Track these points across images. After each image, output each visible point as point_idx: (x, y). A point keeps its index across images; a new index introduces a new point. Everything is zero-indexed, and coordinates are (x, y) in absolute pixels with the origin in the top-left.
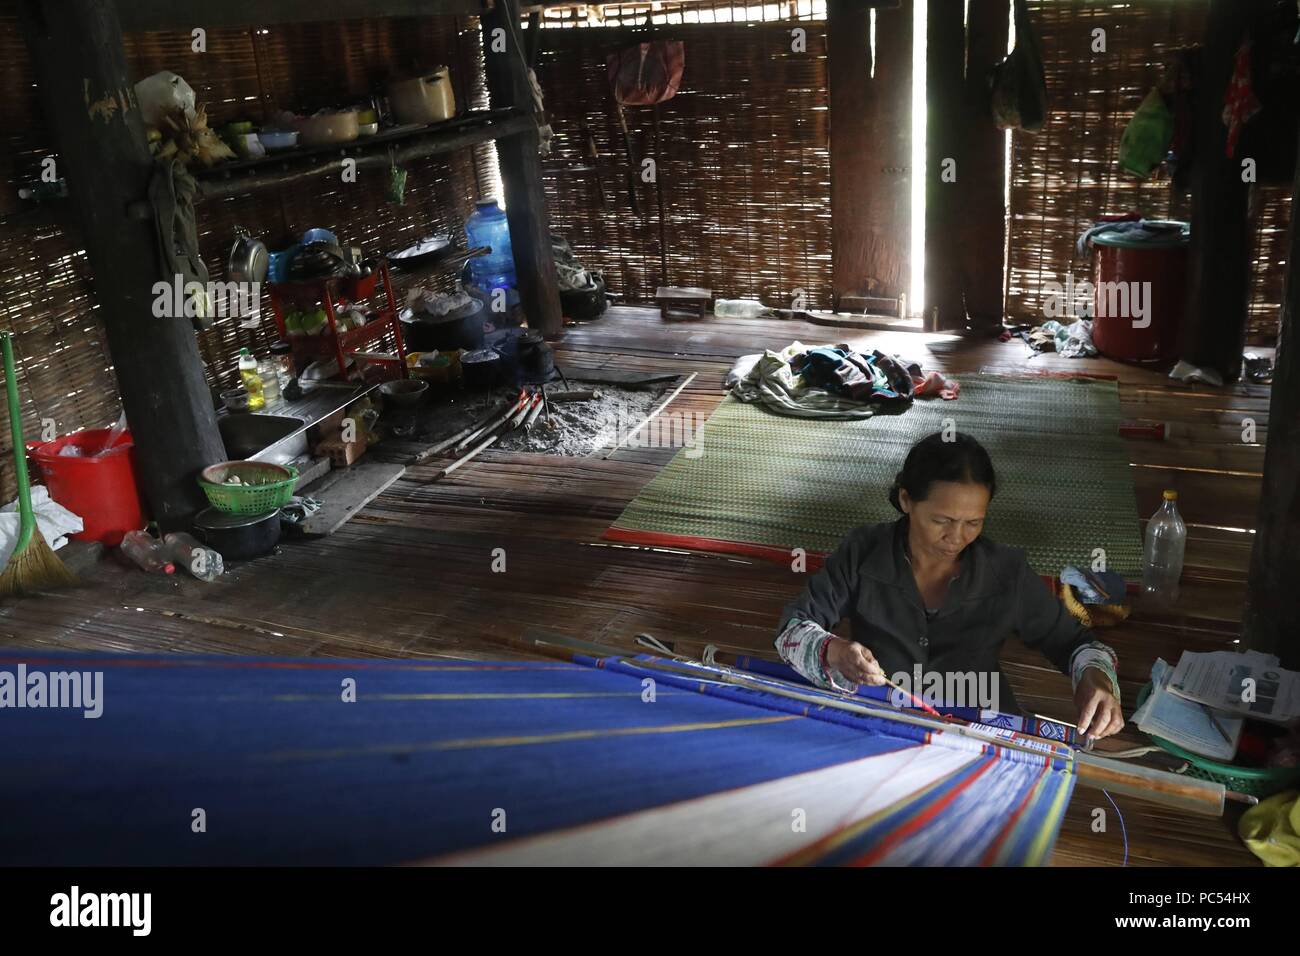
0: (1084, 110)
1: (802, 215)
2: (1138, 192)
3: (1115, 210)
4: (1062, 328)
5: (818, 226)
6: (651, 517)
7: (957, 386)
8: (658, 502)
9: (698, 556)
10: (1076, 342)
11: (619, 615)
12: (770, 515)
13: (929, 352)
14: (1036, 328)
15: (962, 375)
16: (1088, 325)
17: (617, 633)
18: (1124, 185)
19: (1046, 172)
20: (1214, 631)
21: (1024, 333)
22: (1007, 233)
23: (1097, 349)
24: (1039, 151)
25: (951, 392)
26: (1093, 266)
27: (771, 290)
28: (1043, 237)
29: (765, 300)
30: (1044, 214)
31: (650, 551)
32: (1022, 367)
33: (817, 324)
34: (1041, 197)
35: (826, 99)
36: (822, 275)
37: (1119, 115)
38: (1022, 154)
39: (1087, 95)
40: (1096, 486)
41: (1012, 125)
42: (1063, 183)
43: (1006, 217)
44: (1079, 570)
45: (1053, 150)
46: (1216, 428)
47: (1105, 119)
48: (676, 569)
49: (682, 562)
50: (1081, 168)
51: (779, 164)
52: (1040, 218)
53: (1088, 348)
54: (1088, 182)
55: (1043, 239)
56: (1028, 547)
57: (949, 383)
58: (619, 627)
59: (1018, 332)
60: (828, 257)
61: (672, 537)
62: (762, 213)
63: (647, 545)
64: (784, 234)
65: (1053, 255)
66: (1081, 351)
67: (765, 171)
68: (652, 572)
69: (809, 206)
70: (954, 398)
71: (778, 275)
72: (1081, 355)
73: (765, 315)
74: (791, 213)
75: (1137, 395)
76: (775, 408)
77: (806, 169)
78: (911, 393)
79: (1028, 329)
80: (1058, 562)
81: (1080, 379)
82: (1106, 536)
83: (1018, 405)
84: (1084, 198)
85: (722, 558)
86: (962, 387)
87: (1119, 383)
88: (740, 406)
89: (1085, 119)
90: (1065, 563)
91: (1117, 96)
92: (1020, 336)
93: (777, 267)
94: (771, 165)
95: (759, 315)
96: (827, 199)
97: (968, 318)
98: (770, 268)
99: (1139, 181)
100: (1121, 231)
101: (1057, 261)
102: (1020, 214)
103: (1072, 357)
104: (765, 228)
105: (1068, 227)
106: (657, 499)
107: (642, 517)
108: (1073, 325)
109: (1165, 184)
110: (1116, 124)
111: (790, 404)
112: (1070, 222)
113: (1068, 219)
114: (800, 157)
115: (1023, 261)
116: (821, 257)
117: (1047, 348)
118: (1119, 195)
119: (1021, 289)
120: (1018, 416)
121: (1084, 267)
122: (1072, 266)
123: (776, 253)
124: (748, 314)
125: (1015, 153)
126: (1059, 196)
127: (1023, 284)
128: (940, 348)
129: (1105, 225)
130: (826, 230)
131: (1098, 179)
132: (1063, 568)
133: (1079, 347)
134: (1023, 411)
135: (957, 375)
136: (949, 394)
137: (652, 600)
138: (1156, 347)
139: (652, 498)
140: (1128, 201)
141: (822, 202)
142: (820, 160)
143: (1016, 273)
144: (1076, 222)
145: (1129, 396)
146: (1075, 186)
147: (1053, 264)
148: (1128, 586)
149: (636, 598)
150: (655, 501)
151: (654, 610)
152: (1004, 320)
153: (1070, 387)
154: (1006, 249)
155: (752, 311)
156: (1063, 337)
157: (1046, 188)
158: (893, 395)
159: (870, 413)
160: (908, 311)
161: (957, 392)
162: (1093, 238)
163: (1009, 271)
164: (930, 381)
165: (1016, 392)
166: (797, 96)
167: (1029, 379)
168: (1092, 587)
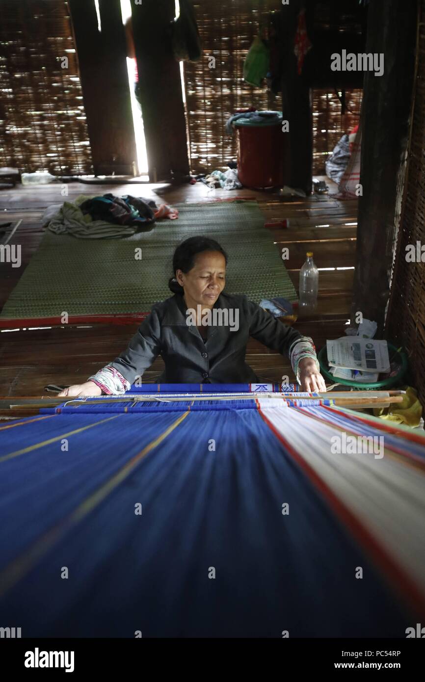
0: (221, 49)
1: (68, 118)
2: (252, 96)
3: (242, 106)
4: (223, 174)
5: (79, 123)
6: (22, 310)
7: (177, 211)
8: (24, 300)
9: (58, 328)
10: (231, 181)
11: (21, 371)
13: (155, 194)
14: (209, 175)
15: (177, 205)
16: (235, 171)
18: (245, 92)
19: (204, 86)
20: (336, 320)
21: (202, 179)
22: (187, 123)
23: (242, 184)
24: (199, 74)
25: (174, 215)
26: (234, 138)
27: (55, 166)
28: (206, 124)
29: (52, 171)
30: (205, 110)
31: (27, 330)
32: (207, 197)
33: (86, 183)
34: (203, 101)
35: (73, 44)
36: (84, 154)
37: (238, 52)
38: (190, 77)
39: (221, 41)
40: (261, 256)
41: (184, 58)
42: (214, 92)
43: (186, 113)
44: (269, 300)
45: (207, 73)
46: (309, 219)
47: (231, 55)
50: (222, 83)
51: (49, 86)
52: (203, 113)
53: (238, 184)
54: (226, 91)
55: (206, 125)
56: (245, 292)
57: (172, 210)
59: (199, 178)
60: (87, 143)
61: (39, 320)
62: (42, 118)
63: (24, 327)
64: (58, 131)
65: (213, 134)
66: (234, 186)
67: (41, 90)
69: (71, 113)
70: (177, 218)
71: (58, 156)
72: (235, 188)
73: (54, 181)
74: (60, 118)
75: (268, 206)
76: (77, 235)
77: (67, 89)
78: (153, 218)
79: (204, 176)
80: (258, 298)
81: (238, 201)
82: (273, 281)
83: (211, 218)
84: (225, 100)
85: (73, 327)
86: (179, 212)
87: (257, 201)
88: (55, 236)
89: (221, 54)
90: (262, 298)
91: (236, 41)
92: (201, 181)
93: (57, 152)
94: (44, 87)
95: (50, 181)
96: (82, 108)
97: (172, 173)
98: (52, 152)
99: (252, 89)
100: (248, 118)
101: (215, 137)
102: (192, 111)
103: (230, 190)
104: (46, 127)
105: (218, 117)
107: (16, 310)
108: (226, 172)
109: (265, 90)
110: (238, 57)
112: (219, 114)
113: (218, 113)
114: (62, 82)
115: (197, 138)
116: (82, 143)
117: (217, 186)
118: (243, 98)
119: (197, 155)
120: (213, 224)
121: (229, 139)
122: (223, 139)
123: (55, 142)
124: (44, 181)
125: (186, 75)
126: (212, 100)
127: (198, 152)
128: (161, 192)
129: (239, 115)
130: (83, 127)
131: (231, 89)
132: (261, 301)
133: (232, 184)
134: (214, 221)
135: (174, 205)
136: (173, 216)
138: (271, 180)
140: (248, 101)
141: (79, 110)
142: (74, 83)
143: (194, 145)
144: (222, 114)
145: (264, 207)
146: (219, 93)
147: (213, 139)
148: (293, 305)
152: (191, 172)
153: (234, 206)
154: (187, 132)
155: (46, 179)
156: (224, 180)
157: (205, 95)
158: (144, 220)
159: (133, 232)
160: (138, 172)
161: (177, 214)
162: (234, 122)
163: (190, 144)
164: (162, 210)
165: (208, 211)
166: (55, 43)
167: (211, 204)
168: (278, 308)
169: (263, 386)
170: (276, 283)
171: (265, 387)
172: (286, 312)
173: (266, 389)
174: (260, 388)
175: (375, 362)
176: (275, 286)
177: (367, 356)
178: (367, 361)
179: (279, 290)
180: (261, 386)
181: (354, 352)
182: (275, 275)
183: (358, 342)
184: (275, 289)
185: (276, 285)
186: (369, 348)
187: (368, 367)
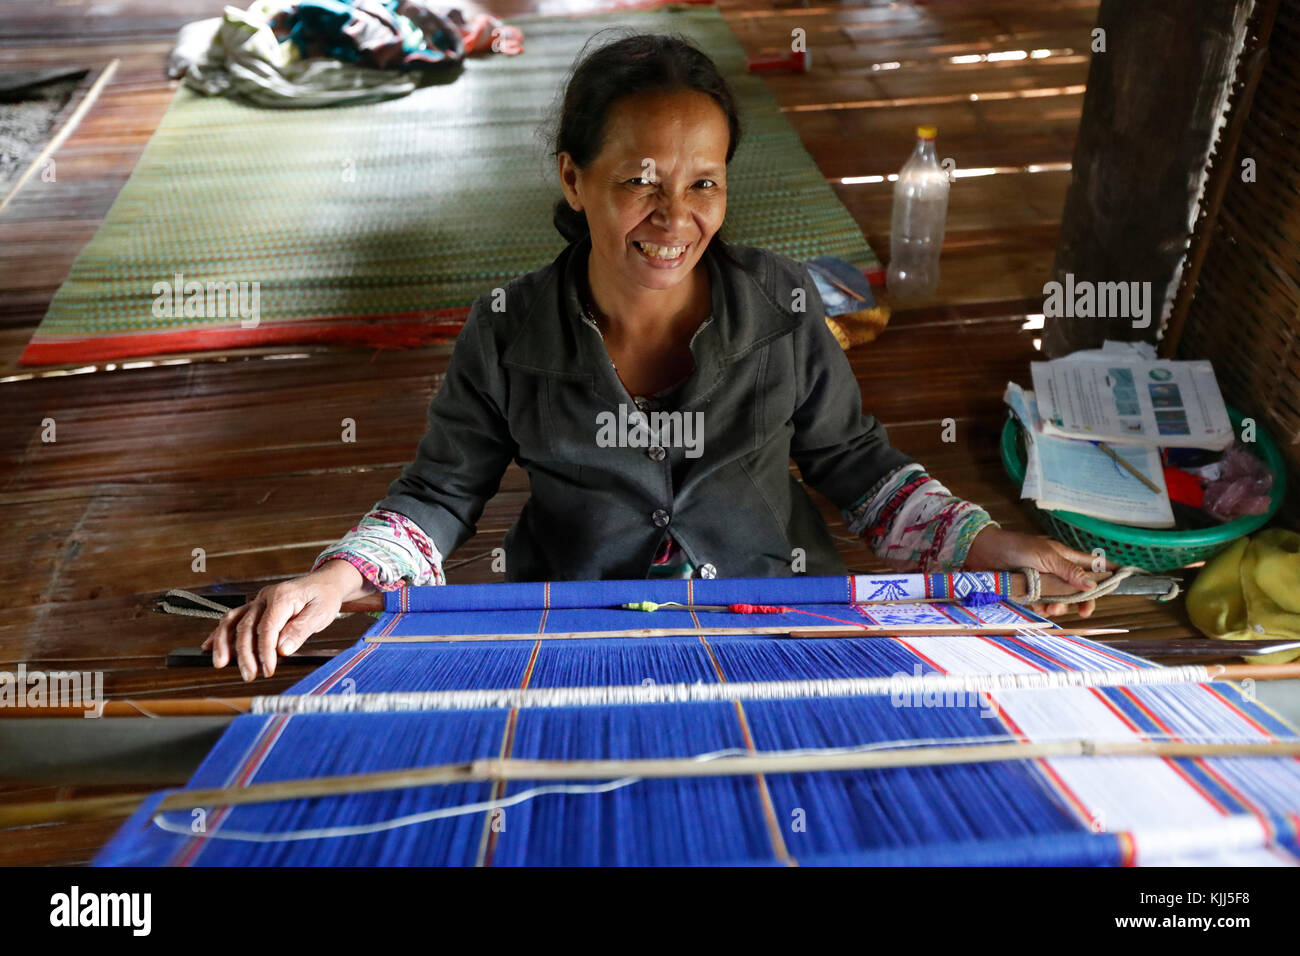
6: (105, 309)
8: (110, 280)
9: (210, 362)
11: (93, 505)
12: (311, 267)
17: (100, 543)
31: (119, 371)
48: (175, 392)
49: (185, 378)
58: (98, 529)
61: (152, 338)
63: (111, 360)
68: (133, 408)
75: (747, 20)
76: (263, 100)
78: (459, 52)
81: (671, 7)
82: (798, 212)
85: (251, 357)
87: (720, 6)
88: (203, 103)
106: (107, 275)
107: (87, 311)
111: (286, 89)
137: (148, 462)
139: (96, 275)
149: (116, 464)
150: (104, 280)
151: (156, 480)
158: (436, 56)
159: (409, 86)
164: (479, 33)
168: (837, 289)
169: (895, 583)
170: (805, 217)
171: (901, 585)
172: (861, 299)
173: (905, 594)
174: (885, 591)
175: (1181, 415)
176: (806, 224)
177: (1156, 399)
178: (1158, 415)
179: (820, 235)
180: (888, 582)
181: (1115, 391)
182: (798, 194)
183: (1126, 367)
184: (807, 233)
185: (808, 221)
186: (1157, 378)
187: (1162, 432)
